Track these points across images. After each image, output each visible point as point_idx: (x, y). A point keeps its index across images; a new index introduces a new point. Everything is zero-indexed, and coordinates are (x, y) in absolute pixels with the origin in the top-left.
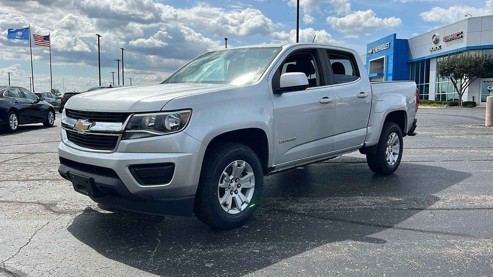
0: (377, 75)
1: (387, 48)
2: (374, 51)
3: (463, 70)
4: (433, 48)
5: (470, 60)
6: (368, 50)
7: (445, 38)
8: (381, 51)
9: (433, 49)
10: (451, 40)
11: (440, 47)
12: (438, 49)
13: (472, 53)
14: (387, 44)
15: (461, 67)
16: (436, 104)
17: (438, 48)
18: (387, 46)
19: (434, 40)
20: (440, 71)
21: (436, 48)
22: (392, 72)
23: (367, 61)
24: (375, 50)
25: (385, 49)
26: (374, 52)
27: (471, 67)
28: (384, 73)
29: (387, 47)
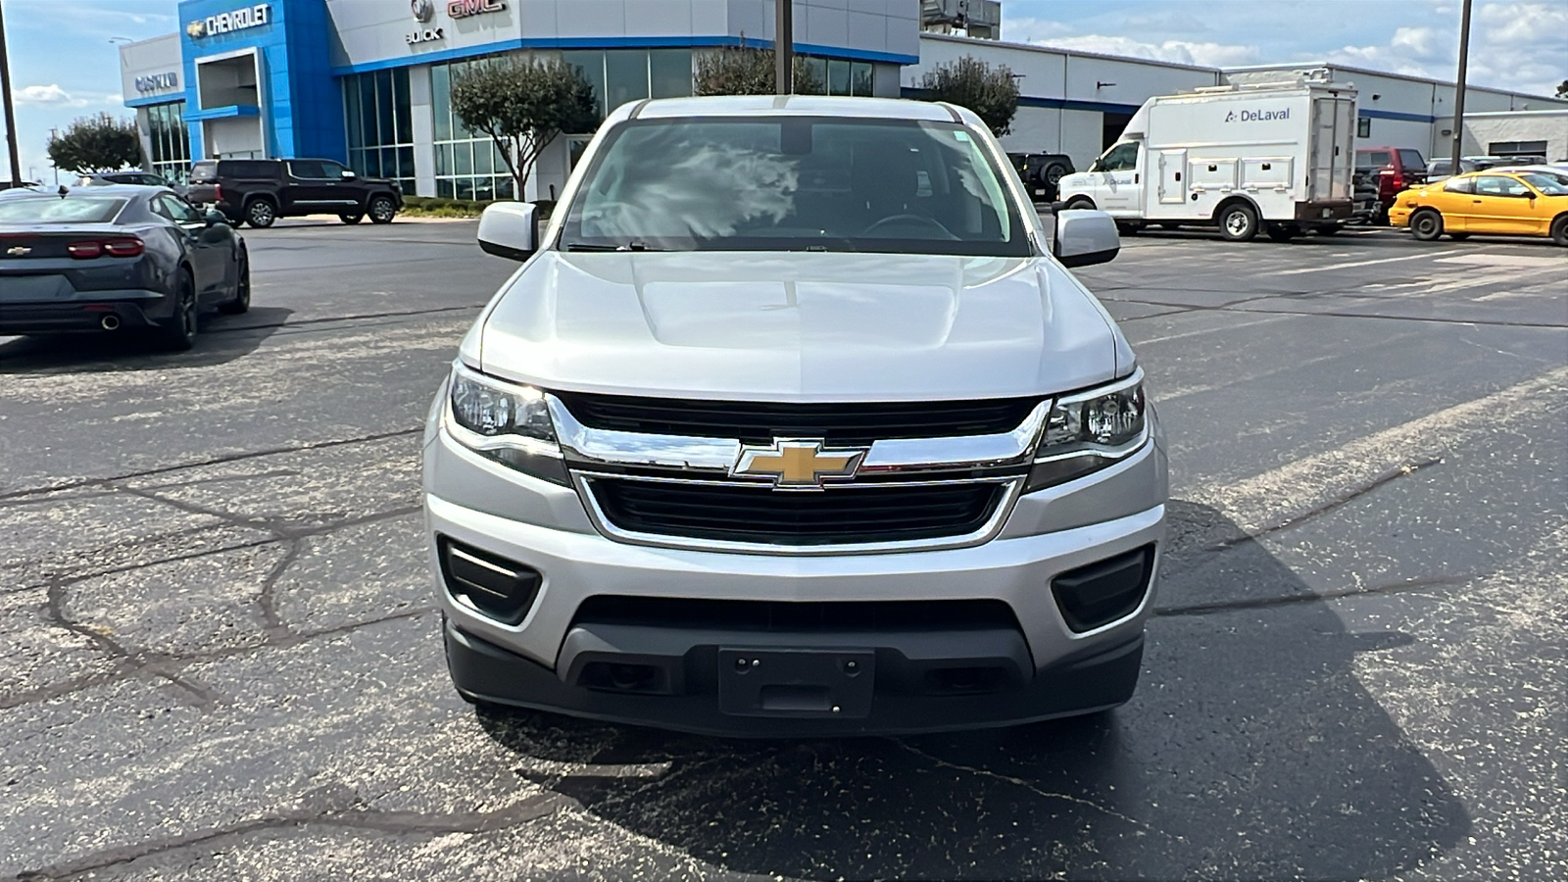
0: (236, 113)
1: (259, 22)
2: (212, 29)
3: (527, 110)
4: (416, 35)
5: (539, 79)
6: (183, 24)
7: (453, 8)
8: (239, 30)
9: (416, 38)
10: (471, 15)
11: (439, 32)
12: (435, 38)
13: (543, 60)
14: (260, 11)
15: (521, 100)
16: (450, 210)
17: (434, 35)
18: (259, 14)
19: (418, 10)
20: (463, 109)
21: (428, 35)
22: (288, 104)
23: (188, 62)
24: (215, 24)
25: (252, 24)
26: (210, 33)
27: (546, 100)
28: (260, 105)
29: (260, 18)
